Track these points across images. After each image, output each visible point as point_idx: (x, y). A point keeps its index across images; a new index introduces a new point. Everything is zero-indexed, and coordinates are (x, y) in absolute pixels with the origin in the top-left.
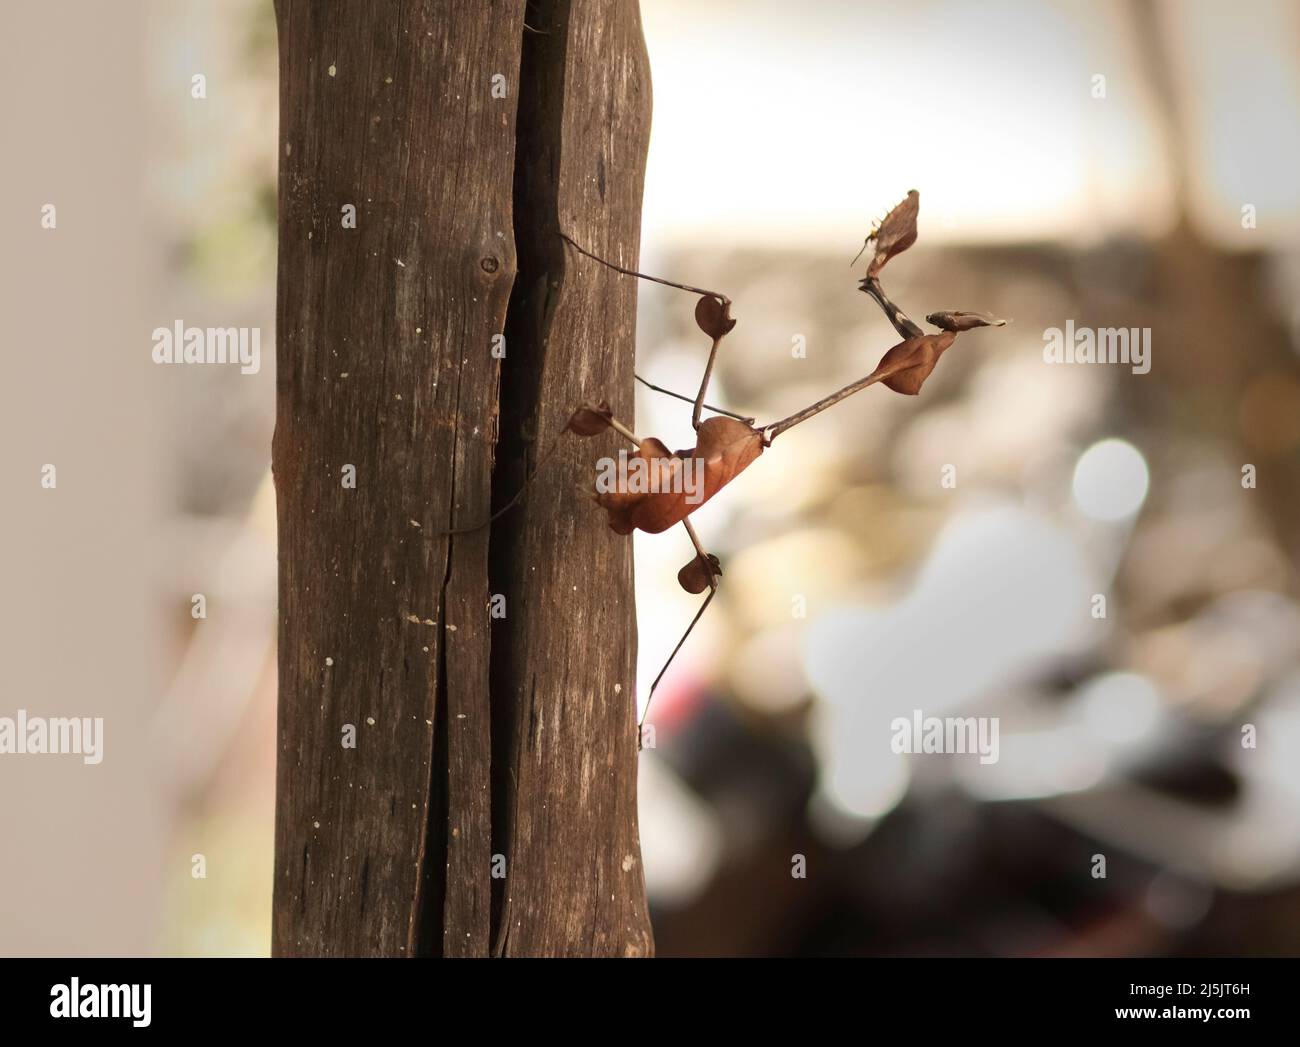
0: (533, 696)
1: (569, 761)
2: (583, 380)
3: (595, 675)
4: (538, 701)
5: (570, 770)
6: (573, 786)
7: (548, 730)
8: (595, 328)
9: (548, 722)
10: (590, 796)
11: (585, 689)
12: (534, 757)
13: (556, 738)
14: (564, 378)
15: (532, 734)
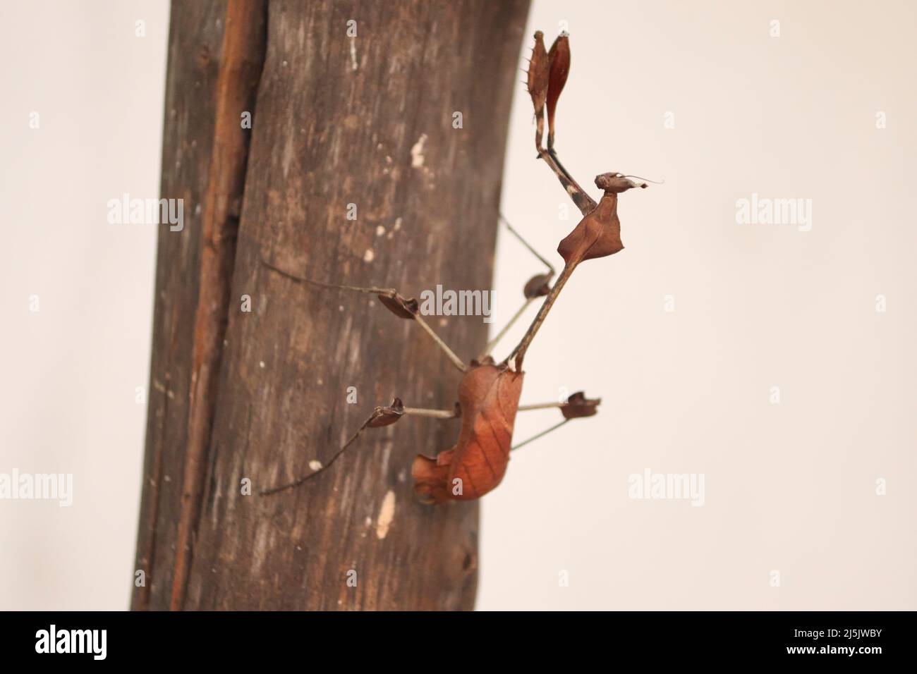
0: (215, 464)
1: (243, 530)
2: (286, 166)
3: (281, 449)
4: (219, 469)
5: (243, 538)
6: (245, 554)
7: (224, 500)
8: (303, 116)
9: (226, 487)
10: (264, 567)
11: (267, 462)
12: (210, 523)
13: (231, 506)
14: (267, 163)
15: (211, 500)
